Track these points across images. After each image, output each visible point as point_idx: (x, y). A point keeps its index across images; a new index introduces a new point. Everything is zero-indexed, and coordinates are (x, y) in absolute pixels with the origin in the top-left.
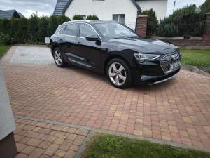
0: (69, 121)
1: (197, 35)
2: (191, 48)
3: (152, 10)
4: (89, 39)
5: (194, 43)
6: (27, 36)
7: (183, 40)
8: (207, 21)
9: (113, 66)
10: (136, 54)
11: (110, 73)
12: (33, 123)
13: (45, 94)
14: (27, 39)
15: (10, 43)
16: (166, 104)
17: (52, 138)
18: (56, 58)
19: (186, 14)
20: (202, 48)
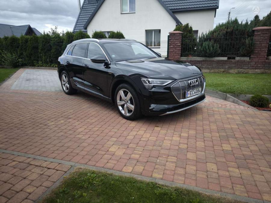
0: (54, 155)
1: (244, 56)
2: (236, 71)
3: (188, 24)
4: (94, 61)
5: (240, 65)
6: (38, 57)
7: (225, 61)
8: (254, 38)
9: (121, 93)
10: (143, 79)
11: (118, 101)
12: (12, 157)
13: (37, 126)
14: (38, 61)
15: (17, 66)
16: (176, 138)
17: (26, 173)
18: (63, 83)
19: (229, 30)
20: (251, 71)
